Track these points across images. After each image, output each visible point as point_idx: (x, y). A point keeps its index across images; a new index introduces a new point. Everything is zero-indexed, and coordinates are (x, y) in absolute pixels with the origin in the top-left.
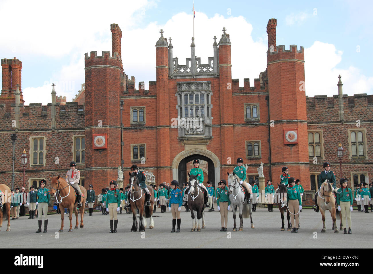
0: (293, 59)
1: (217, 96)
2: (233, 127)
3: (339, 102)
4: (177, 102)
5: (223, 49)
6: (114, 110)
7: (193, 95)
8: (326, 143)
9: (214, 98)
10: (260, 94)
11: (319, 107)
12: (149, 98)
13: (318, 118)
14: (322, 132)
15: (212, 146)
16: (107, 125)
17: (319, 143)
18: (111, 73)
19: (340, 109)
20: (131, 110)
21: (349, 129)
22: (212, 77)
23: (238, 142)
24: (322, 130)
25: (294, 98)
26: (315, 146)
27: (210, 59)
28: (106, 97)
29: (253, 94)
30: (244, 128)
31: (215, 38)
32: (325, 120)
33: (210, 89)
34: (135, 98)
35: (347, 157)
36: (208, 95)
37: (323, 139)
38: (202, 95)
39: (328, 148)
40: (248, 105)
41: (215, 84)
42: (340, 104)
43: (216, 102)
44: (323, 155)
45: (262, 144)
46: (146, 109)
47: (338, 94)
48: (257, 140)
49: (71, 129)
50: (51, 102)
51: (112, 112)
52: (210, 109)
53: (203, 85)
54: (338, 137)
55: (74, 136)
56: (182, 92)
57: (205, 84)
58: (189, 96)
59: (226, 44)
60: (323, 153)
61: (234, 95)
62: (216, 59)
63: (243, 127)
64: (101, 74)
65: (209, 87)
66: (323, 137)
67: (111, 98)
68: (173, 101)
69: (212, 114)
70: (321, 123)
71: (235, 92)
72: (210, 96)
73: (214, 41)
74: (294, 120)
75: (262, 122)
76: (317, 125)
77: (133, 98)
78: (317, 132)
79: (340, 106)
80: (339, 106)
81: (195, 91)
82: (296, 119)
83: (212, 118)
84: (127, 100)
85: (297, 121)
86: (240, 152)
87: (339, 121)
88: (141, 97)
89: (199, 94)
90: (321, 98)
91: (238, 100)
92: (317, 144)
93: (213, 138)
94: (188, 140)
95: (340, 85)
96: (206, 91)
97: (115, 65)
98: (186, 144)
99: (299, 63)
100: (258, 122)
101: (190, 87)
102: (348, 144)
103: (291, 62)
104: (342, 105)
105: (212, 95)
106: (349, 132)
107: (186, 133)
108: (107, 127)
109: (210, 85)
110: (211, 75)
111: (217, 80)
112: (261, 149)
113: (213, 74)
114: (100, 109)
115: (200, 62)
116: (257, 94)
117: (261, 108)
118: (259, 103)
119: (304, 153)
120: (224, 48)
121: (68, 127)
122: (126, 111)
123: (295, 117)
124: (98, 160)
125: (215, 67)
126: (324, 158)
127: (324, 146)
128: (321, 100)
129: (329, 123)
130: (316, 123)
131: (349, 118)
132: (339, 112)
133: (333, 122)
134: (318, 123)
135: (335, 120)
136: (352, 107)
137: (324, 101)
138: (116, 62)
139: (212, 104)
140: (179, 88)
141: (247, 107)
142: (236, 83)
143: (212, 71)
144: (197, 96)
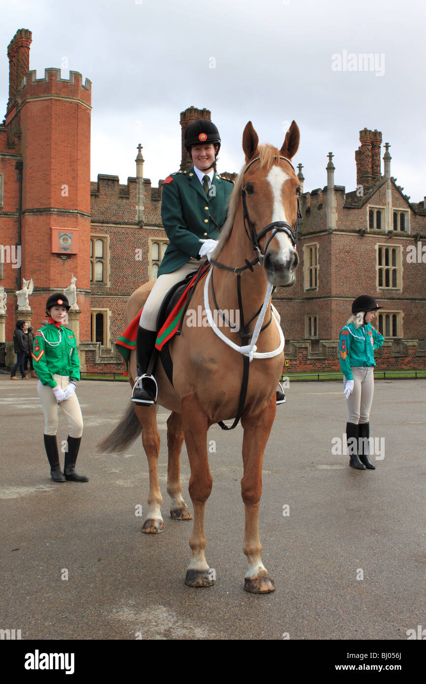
0: (74, 98)
3: (137, 190)
8: (113, 258)
10: (6, 157)
11: (106, 195)
13: (102, 213)
14: (109, 239)
17: (102, 258)
19: (139, 202)
21: (151, 238)
24: (108, 236)
25: (74, 170)
26: (95, 262)
32: (113, 219)
37: (109, 252)
39: (116, 268)
42: (139, 193)
44: (108, 279)
47: (136, 177)
60: (108, 275)
66: (110, 247)
70: (108, 223)
74: (71, 211)
75: (6, 209)
76: (101, 226)
78: (100, 239)
79: (139, 197)
80: (137, 196)
82: (75, 208)
85: (77, 213)
87: (137, 222)
90: (109, 180)
92: (98, 260)
95: (139, 160)
99: (83, 108)
102: (148, 263)
103: (71, 103)
104: (141, 196)
106: (150, 243)
116: (0, 156)
118: (3, 173)
119: (84, 273)
123: (73, 205)
126: (109, 285)
127: (111, 263)
128: (110, 183)
129: (121, 224)
130: (99, 223)
131: (151, 218)
132: (137, 206)
133: (126, 224)
134: (102, 223)
135: (130, 221)
136: (156, 201)
137: (114, 186)
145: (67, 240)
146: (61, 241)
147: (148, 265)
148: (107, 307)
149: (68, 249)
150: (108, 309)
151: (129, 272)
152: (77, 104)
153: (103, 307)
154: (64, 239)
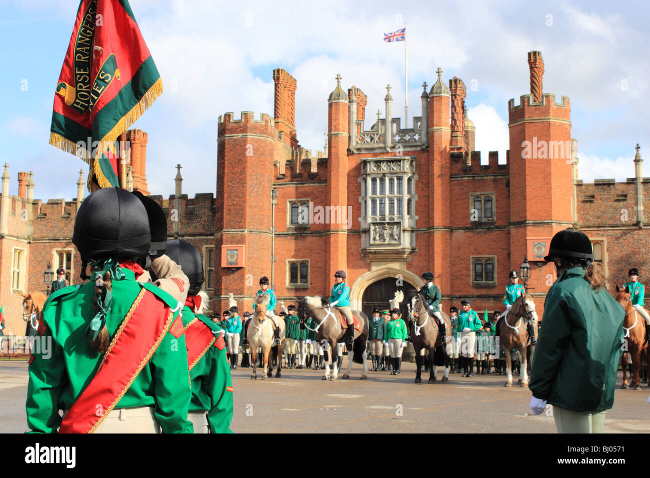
0: (546, 118)
2: (449, 233)
3: (635, 191)
4: (360, 191)
6: (257, 204)
7: (384, 180)
8: (611, 261)
9: (420, 184)
10: (498, 177)
11: (601, 199)
12: (316, 184)
13: (599, 218)
14: (606, 242)
15: (415, 264)
16: (245, 228)
17: (601, 261)
19: (638, 203)
20: (289, 205)
22: (419, 149)
23: (459, 257)
24: (605, 239)
25: (547, 183)
27: (417, 119)
28: (244, 183)
29: (485, 178)
30: (470, 234)
31: (425, 86)
32: (610, 222)
33: (414, 170)
34: (294, 185)
36: (409, 180)
37: (606, 254)
38: (400, 179)
40: (478, 197)
41: (423, 161)
42: (637, 193)
43: (423, 190)
45: (498, 261)
47: (634, 177)
48: (490, 254)
49: (201, 235)
50: (174, 193)
51: (254, 207)
52: (413, 203)
53: (402, 162)
55: (205, 246)
56: (367, 175)
58: (378, 181)
59: (441, 95)
61: (453, 179)
62: (424, 121)
63: (468, 233)
64: (238, 147)
65: (412, 165)
66: (607, 250)
67: (252, 186)
68: (354, 190)
69: (416, 210)
70: (604, 227)
71: (455, 175)
72: (413, 182)
73: (423, 91)
74: (546, 222)
75: (499, 223)
76: (597, 230)
77: (292, 185)
78: (597, 242)
79: (637, 198)
81: (388, 173)
82: (550, 219)
83: (417, 218)
84: (283, 188)
85: (552, 222)
86: (462, 275)
87: (635, 223)
88: (304, 183)
89: (395, 178)
90: (604, 184)
91: (460, 187)
93: (417, 250)
94: (375, 253)
95: (638, 160)
96: (406, 173)
97: (261, 133)
98: (373, 260)
99: (558, 124)
100: (493, 223)
101: (379, 167)
103: (543, 122)
104: (641, 196)
105: (418, 179)
107: (372, 242)
108: (244, 231)
110: (416, 146)
111: (425, 155)
112: (496, 270)
113: (419, 144)
114: (235, 203)
115: (398, 125)
116: (492, 177)
117: (497, 201)
118: (494, 192)
120: (437, 100)
121: (197, 231)
122: (280, 207)
123: (548, 216)
124: (231, 284)
125: (424, 131)
127: (609, 266)
128: (605, 187)
129: (618, 227)
130: (594, 227)
133: (623, 226)
134: (598, 227)
137: (610, 190)
138: (263, 129)
139: (416, 194)
140: (364, 168)
141: (476, 200)
142: (457, 160)
143: (419, 139)
144: (391, 180)
145: (541, 248)
146: (536, 250)
154: (538, 248)
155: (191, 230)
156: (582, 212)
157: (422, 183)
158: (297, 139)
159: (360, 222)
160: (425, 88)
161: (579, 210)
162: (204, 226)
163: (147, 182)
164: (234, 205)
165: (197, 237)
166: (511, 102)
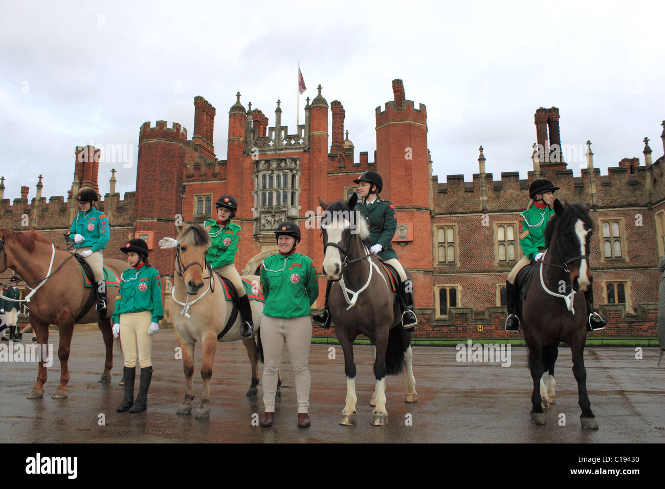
1: (307, 178)
3: (481, 184)
4: (253, 186)
5: (315, 112)
6: (167, 197)
7: (273, 176)
8: (461, 242)
9: (303, 179)
11: (453, 191)
12: (218, 181)
13: (451, 206)
14: (457, 226)
16: (155, 217)
17: (453, 243)
18: (165, 148)
19: (482, 194)
20: (196, 199)
21: (496, 223)
22: (302, 150)
24: (456, 224)
25: (409, 175)
26: (446, 246)
27: (300, 127)
29: (356, 173)
31: (308, 100)
32: (461, 210)
33: (298, 168)
34: (200, 182)
35: (491, 262)
36: (293, 177)
37: (458, 237)
38: (285, 175)
39: (465, 250)
40: (351, 189)
41: (306, 161)
42: (482, 186)
43: (305, 185)
44: (458, 259)
46: (214, 197)
47: (479, 173)
49: (128, 225)
50: (109, 192)
51: (164, 200)
52: (297, 195)
53: (287, 160)
54: (479, 234)
56: (258, 171)
57: (290, 160)
58: (268, 178)
59: (320, 105)
60: (458, 256)
61: (330, 175)
62: (307, 127)
64: (152, 150)
65: (296, 164)
66: (459, 233)
67: (163, 182)
68: (249, 185)
69: (300, 201)
70: (455, 214)
71: (332, 171)
72: (297, 178)
73: (306, 104)
74: (407, 207)
76: (450, 217)
77: (198, 183)
78: (450, 227)
80: (481, 189)
81: (276, 170)
82: (411, 205)
83: (300, 207)
84: (191, 185)
85: (413, 208)
87: (481, 210)
88: (209, 181)
89: (282, 174)
90: (455, 179)
91: (337, 182)
92: (449, 244)
94: (264, 237)
95: (482, 159)
96: (291, 170)
98: (262, 244)
99: (417, 126)
101: (269, 165)
102: (493, 244)
103: (405, 124)
104: (484, 188)
105: (301, 175)
106: (495, 226)
107: (262, 228)
108: (155, 219)
109: (298, 162)
110: (299, 148)
111: (307, 155)
113: (302, 147)
114: (148, 196)
115: (286, 132)
119: (423, 256)
120: (317, 110)
121: (125, 223)
122: (188, 200)
123: (409, 202)
125: (307, 137)
126: (459, 264)
127: (460, 246)
128: (456, 181)
129: (467, 213)
130: (447, 214)
131: (494, 206)
132: (481, 197)
133: (471, 213)
134: (450, 214)
135: (475, 210)
136: (498, 190)
137: (460, 183)
138: (174, 135)
139: (299, 187)
140: (257, 167)
141: (350, 192)
142: (334, 159)
143: (303, 143)
144: (278, 176)
145: (403, 230)
147: (494, 245)
148: (458, 283)
149: (405, 237)
150: (459, 285)
151: (476, 252)
152: (410, 124)
153: (454, 283)
154: (400, 230)
155: (120, 221)
156: (437, 202)
157: (305, 179)
158: (215, 153)
159: (252, 212)
160: (308, 102)
161: (435, 201)
162: (130, 218)
163: (99, 187)
164: (146, 197)
165: (125, 227)
166: (378, 109)
